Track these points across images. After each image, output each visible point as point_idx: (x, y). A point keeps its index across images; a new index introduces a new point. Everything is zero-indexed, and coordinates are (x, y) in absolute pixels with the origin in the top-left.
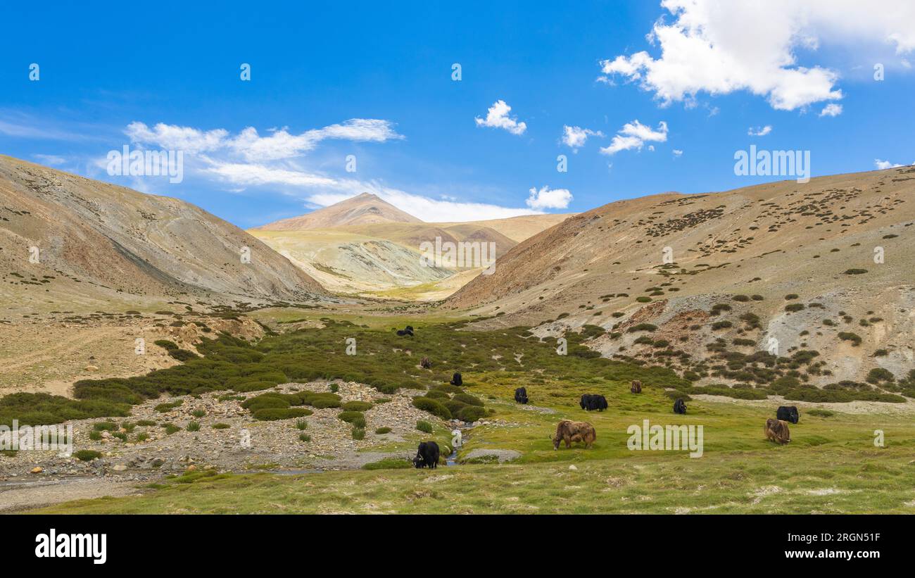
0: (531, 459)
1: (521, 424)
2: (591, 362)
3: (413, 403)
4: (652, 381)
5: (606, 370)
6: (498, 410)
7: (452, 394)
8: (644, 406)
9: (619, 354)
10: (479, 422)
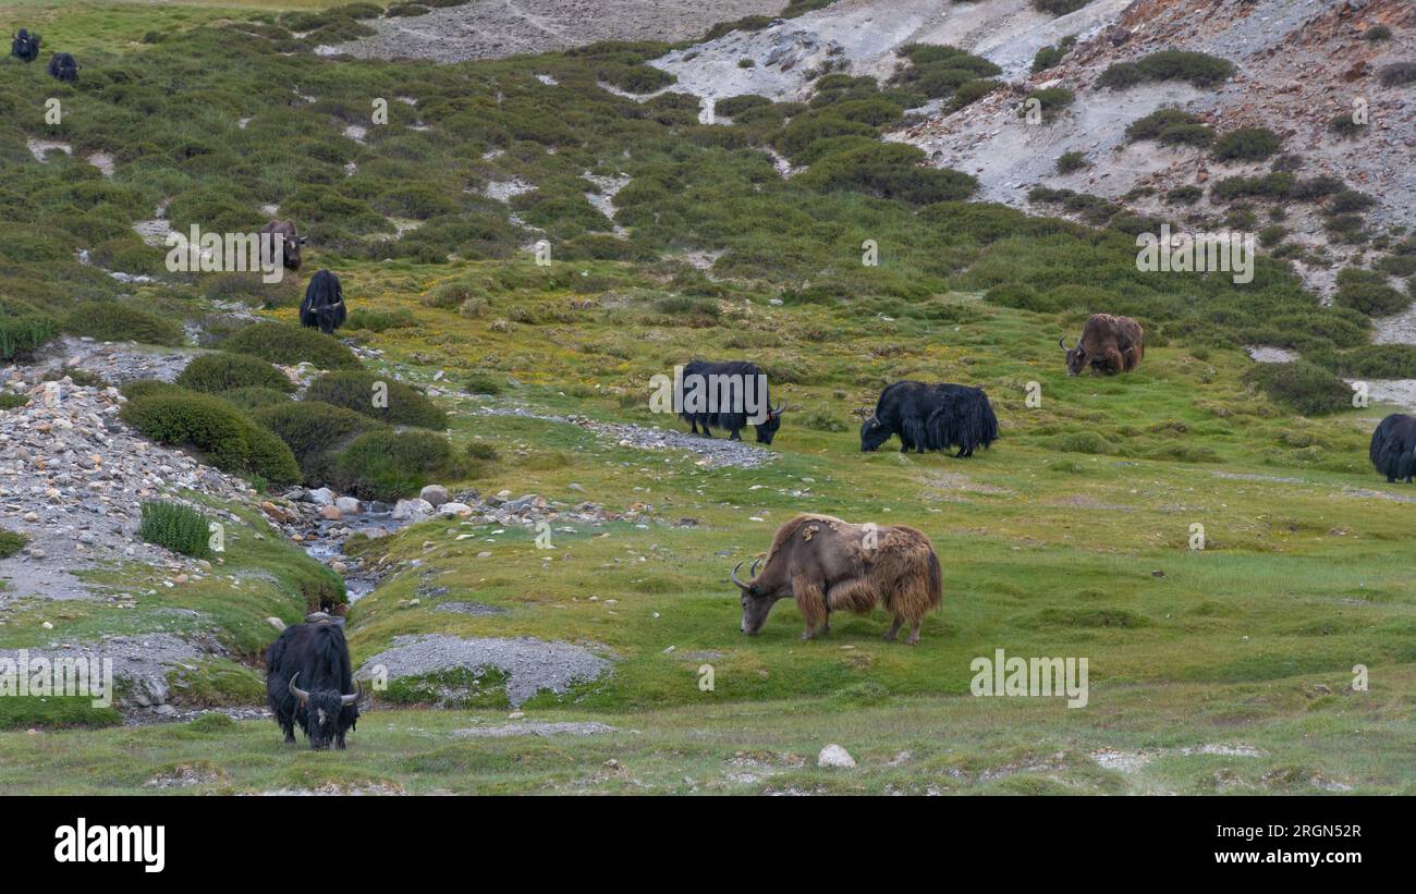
0: (653, 686)
1: (613, 518)
2: (930, 218)
3: (127, 416)
4: (1195, 315)
5: (995, 258)
6: (512, 447)
7: (302, 367)
8: (1155, 430)
9: (1056, 184)
10: (425, 505)
